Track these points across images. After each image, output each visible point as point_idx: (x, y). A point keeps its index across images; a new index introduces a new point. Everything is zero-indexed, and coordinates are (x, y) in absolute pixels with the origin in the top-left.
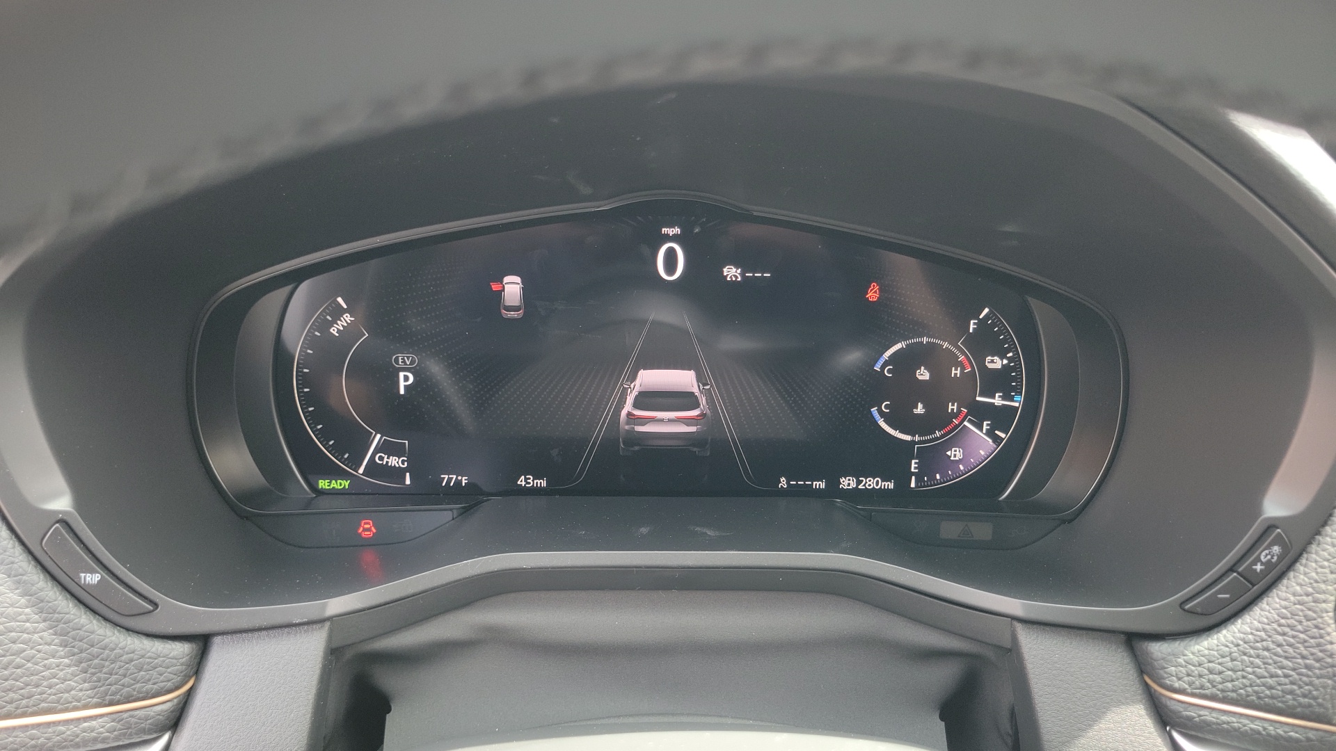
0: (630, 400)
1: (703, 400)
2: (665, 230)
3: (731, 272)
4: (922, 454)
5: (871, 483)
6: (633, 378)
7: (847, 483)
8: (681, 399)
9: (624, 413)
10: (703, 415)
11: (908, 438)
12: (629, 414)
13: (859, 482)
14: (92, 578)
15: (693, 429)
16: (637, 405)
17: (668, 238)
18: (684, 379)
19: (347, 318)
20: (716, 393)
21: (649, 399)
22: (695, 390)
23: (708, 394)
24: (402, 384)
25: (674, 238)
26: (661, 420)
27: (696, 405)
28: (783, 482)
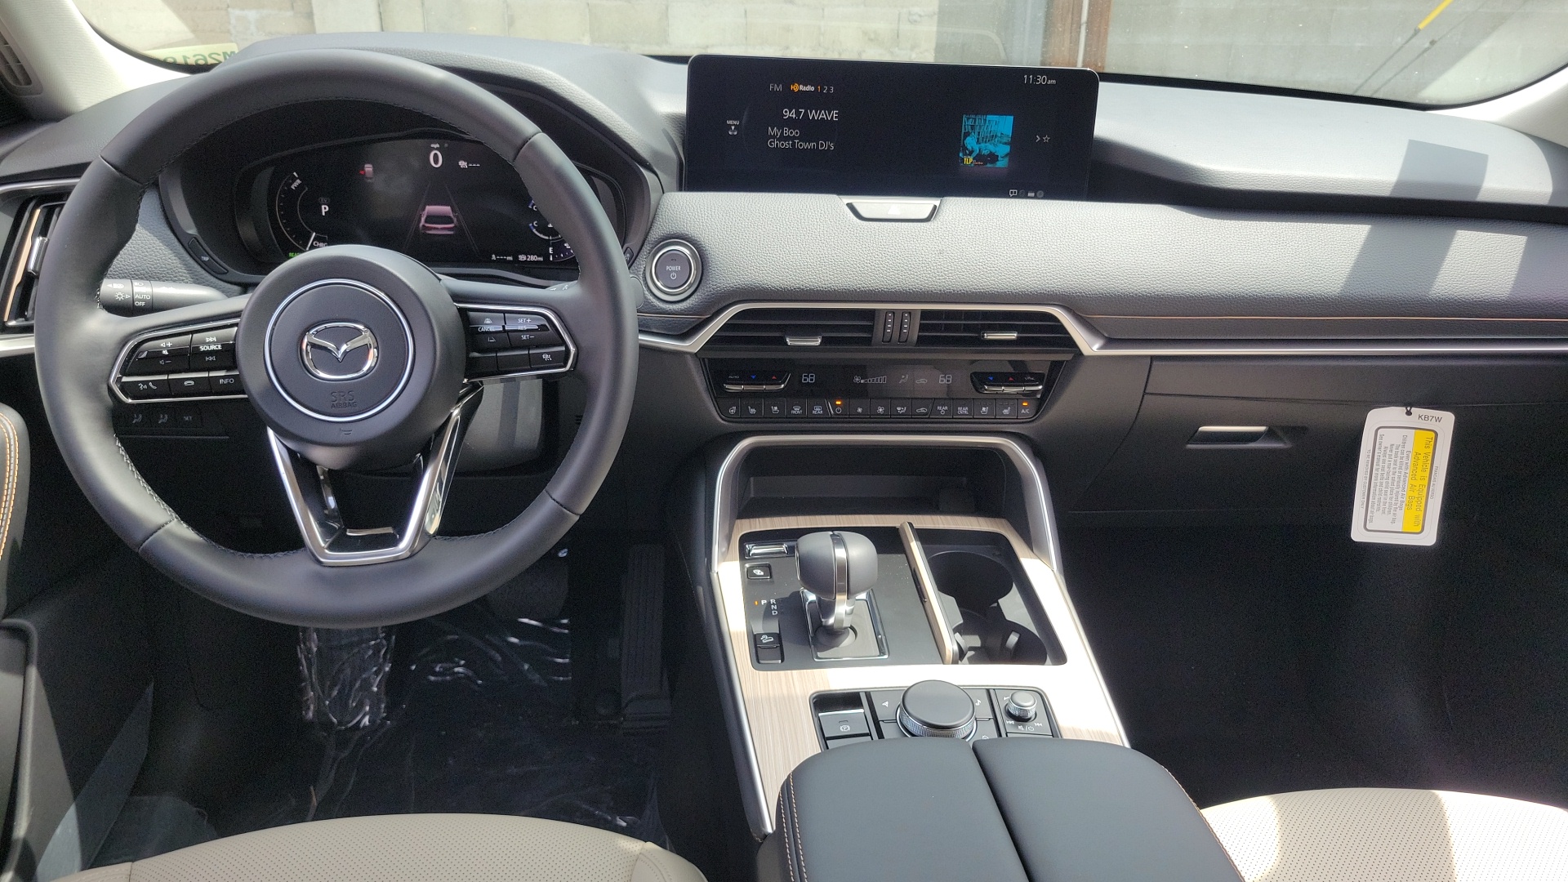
0: (423, 219)
1: (455, 220)
2: (432, 146)
3: (463, 164)
4: (553, 245)
5: (533, 258)
6: (424, 209)
7: (522, 258)
8: (444, 219)
9: (421, 225)
10: (455, 226)
11: (547, 238)
12: (423, 226)
13: (527, 258)
14: (206, 259)
15: (451, 233)
16: (426, 222)
17: (434, 149)
18: (446, 209)
19: (299, 181)
20: (461, 217)
21: (432, 218)
22: (452, 215)
23: (457, 217)
24: (323, 211)
25: (437, 149)
26: (437, 229)
27: (452, 222)
28: (494, 257)
